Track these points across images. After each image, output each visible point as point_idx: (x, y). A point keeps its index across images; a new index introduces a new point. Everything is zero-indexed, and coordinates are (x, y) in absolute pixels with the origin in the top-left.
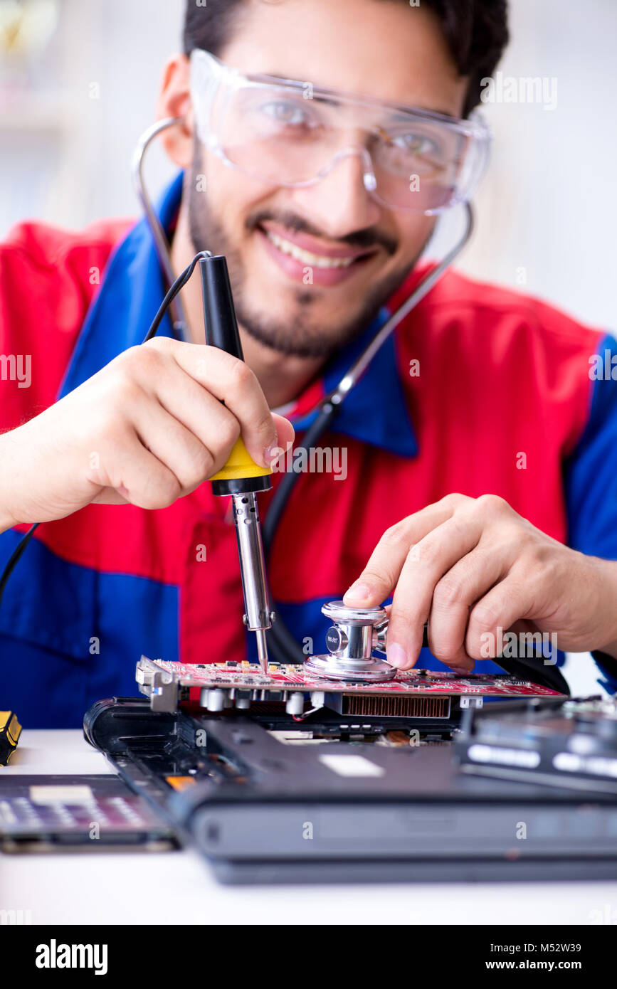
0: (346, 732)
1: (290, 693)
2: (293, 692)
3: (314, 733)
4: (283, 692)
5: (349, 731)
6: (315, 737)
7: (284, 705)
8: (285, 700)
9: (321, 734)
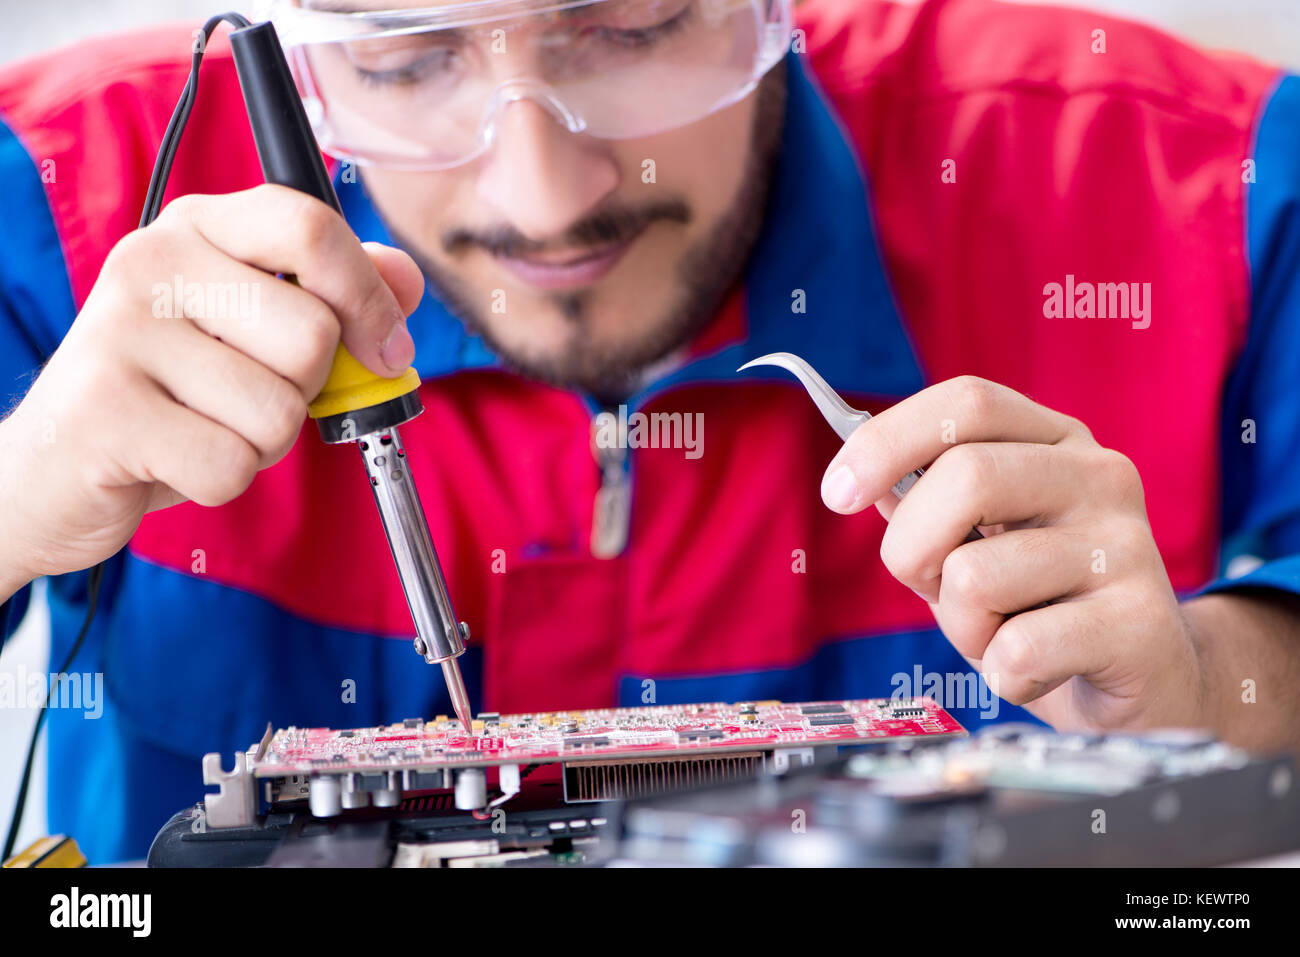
0: (561, 836)
1: (455, 774)
2: (462, 770)
3: (500, 844)
4: (441, 771)
5: (568, 834)
6: (503, 850)
7: (450, 795)
8: (446, 785)
9: (516, 844)
